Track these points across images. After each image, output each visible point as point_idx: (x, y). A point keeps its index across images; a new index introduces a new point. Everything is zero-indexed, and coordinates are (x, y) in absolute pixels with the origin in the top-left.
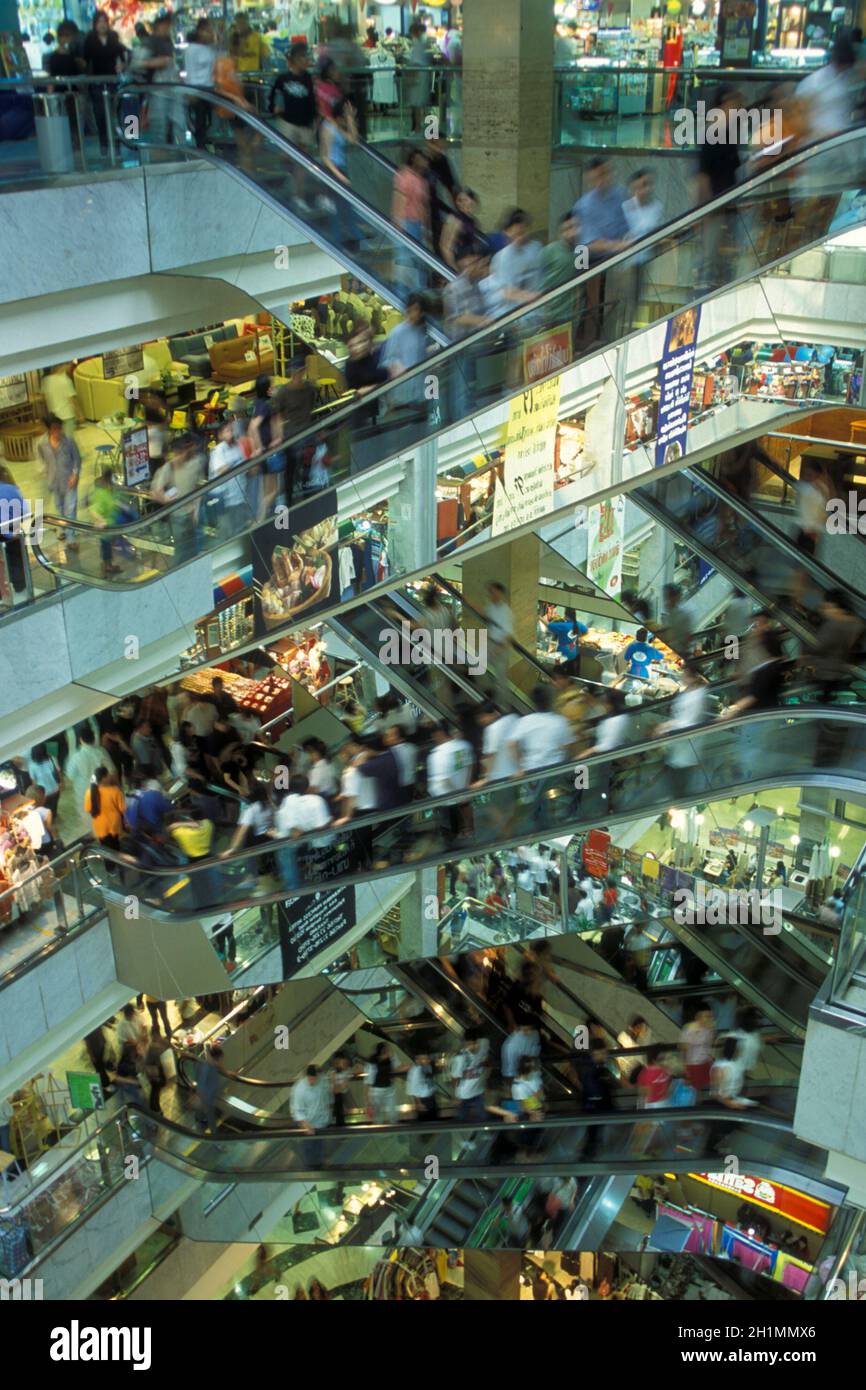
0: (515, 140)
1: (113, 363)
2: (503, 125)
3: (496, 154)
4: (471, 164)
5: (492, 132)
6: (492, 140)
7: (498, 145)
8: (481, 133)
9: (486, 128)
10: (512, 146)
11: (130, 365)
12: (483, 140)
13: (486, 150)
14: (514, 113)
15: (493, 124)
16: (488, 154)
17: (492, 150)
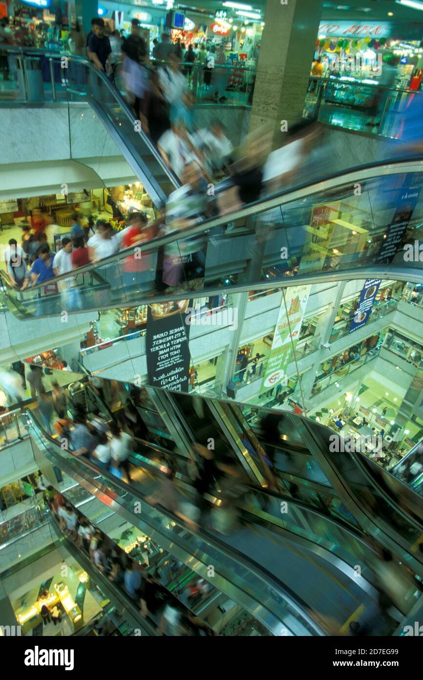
0: (276, 115)
1: (72, 197)
2: (271, 105)
3: (266, 121)
4: (253, 124)
5: (266, 108)
6: (265, 113)
7: (267, 116)
8: (260, 108)
9: (263, 105)
10: (274, 118)
11: (82, 199)
12: (261, 112)
13: (261, 118)
14: (278, 99)
15: (267, 104)
16: (262, 120)
17: (264, 118)
